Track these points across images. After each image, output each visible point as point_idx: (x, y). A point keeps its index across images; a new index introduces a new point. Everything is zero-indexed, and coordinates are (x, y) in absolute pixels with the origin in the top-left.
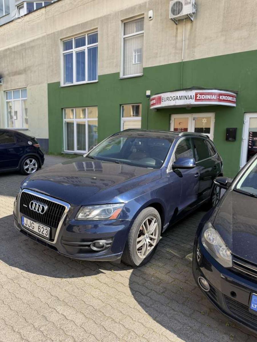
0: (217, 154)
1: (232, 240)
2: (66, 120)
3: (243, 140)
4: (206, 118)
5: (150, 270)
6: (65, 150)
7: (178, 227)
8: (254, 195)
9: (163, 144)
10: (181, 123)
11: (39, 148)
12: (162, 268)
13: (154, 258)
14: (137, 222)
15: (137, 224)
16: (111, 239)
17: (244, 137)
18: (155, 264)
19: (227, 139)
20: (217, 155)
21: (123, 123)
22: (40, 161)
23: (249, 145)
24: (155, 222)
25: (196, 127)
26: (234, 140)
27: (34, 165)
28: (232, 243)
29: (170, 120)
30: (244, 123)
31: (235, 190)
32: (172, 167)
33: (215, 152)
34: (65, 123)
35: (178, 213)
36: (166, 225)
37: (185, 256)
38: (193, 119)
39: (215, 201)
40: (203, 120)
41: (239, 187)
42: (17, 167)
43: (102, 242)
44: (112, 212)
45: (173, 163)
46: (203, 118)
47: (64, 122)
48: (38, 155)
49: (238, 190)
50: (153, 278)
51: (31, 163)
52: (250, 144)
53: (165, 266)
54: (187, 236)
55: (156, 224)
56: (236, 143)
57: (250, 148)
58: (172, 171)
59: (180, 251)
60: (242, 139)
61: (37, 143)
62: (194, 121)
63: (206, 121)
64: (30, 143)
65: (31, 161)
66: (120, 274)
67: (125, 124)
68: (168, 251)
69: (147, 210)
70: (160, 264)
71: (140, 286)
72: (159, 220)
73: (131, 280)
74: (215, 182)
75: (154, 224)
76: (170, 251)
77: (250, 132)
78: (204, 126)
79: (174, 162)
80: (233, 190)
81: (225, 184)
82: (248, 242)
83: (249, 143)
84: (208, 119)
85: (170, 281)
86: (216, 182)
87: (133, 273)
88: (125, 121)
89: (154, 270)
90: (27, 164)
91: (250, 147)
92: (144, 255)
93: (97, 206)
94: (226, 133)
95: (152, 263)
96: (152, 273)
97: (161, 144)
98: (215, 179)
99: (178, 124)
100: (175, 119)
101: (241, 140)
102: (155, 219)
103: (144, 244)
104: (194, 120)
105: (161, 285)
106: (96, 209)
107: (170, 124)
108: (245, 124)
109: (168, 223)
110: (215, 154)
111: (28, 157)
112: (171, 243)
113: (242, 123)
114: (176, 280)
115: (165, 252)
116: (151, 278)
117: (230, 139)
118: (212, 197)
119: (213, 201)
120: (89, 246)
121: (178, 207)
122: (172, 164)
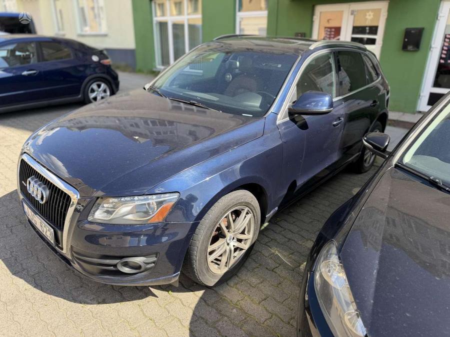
0: (382, 78)
1: (372, 301)
2: (158, 18)
3: (432, 49)
4: (373, 10)
5: (233, 294)
6: (159, 65)
7: (299, 205)
8: (436, 182)
9: (280, 66)
10: (330, 20)
11: (110, 66)
12: (255, 290)
13: (246, 268)
14: (207, 221)
15: (208, 226)
16: (155, 255)
17: (434, 44)
18: (245, 280)
19: (405, 47)
20: (382, 80)
21: (240, 22)
22: (114, 86)
23: (441, 58)
24: (247, 213)
25: (355, 25)
26: (416, 49)
27: (105, 91)
28: (371, 308)
29: (313, 14)
30: (439, 18)
31: (399, 167)
32: (288, 111)
33: (377, 74)
34: (156, 24)
35: (297, 189)
36: (272, 212)
37: (300, 266)
38: (350, 14)
39: (369, 159)
40: (368, 14)
41: (407, 159)
42: (79, 95)
43: (139, 260)
44: (156, 209)
45: (291, 104)
46: (368, 11)
47: (154, 22)
48: (109, 78)
49: (404, 165)
50: (235, 310)
51: (100, 90)
52: (443, 56)
53: (260, 285)
54: (312, 222)
55: (250, 216)
56: (418, 55)
57: (442, 63)
58: (288, 119)
59: (292, 254)
60: (431, 47)
61: (107, 58)
62: (352, 17)
63: (372, 17)
64: (95, 58)
65: (99, 86)
66: (180, 300)
67: (242, 23)
68: (273, 254)
69: (229, 199)
70: (254, 280)
71: (210, 327)
72: (255, 210)
73: (197, 313)
74: (364, 141)
75: (245, 217)
76: (277, 252)
77: (446, 35)
78: (368, 23)
79: (294, 102)
80: (396, 166)
81: (383, 148)
82: (408, 315)
83: (442, 53)
84: (377, 12)
85: (263, 320)
86: (366, 143)
87: (202, 299)
88: (242, 18)
89: (240, 292)
90: (93, 91)
91: (442, 61)
92: (226, 266)
93: (128, 199)
94: (403, 37)
95: (240, 278)
96: (235, 301)
97: (275, 65)
98: (366, 137)
99: (326, 21)
100: (321, 13)
101: (429, 47)
102: (246, 209)
103: (226, 251)
104: (352, 14)
105: (246, 327)
106: (125, 203)
107: (312, 22)
108: (439, 20)
109: (277, 208)
110: (378, 78)
111: (94, 80)
112: (281, 237)
113: (435, 17)
114: (274, 316)
115: (267, 255)
116: (232, 309)
117: (410, 48)
118: (365, 152)
119: (365, 158)
120: (115, 266)
121: (297, 180)
122: (289, 106)
